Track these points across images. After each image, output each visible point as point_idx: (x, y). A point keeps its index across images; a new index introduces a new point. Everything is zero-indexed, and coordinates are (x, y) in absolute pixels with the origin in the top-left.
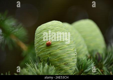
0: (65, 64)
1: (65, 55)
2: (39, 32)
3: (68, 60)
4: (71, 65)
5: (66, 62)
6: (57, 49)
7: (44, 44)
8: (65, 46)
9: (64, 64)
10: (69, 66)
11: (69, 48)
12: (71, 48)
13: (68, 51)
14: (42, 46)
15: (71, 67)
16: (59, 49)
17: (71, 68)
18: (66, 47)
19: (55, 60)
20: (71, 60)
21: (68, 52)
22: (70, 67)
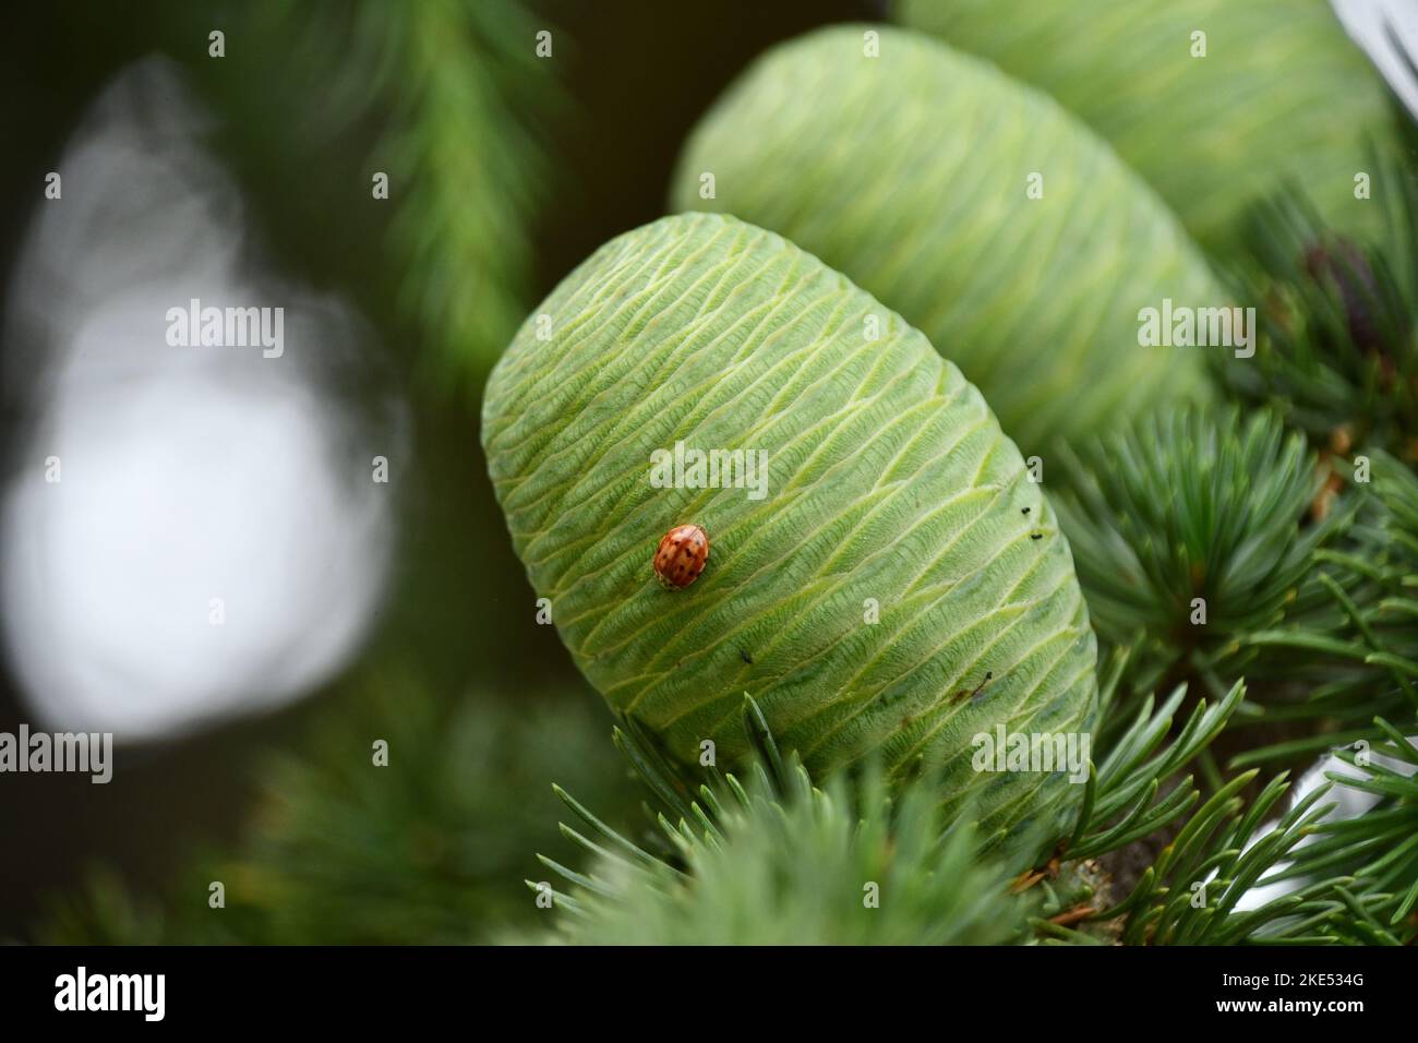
0: (959, 696)
1: (920, 603)
2: (519, 459)
3: (976, 635)
4: (1033, 665)
5: (962, 672)
6: (799, 583)
7: (632, 572)
8: (878, 499)
9: (953, 703)
10: (1016, 697)
11: (933, 499)
12: (952, 486)
13: (926, 537)
14: (629, 607)
15: (1041, 689)
16: (825, 566)
17: (1045, 701)
18: (886, 502)
19: (837, 697)
20: (1003, 619)
21: (939, 554)
22: (1029, 691)
